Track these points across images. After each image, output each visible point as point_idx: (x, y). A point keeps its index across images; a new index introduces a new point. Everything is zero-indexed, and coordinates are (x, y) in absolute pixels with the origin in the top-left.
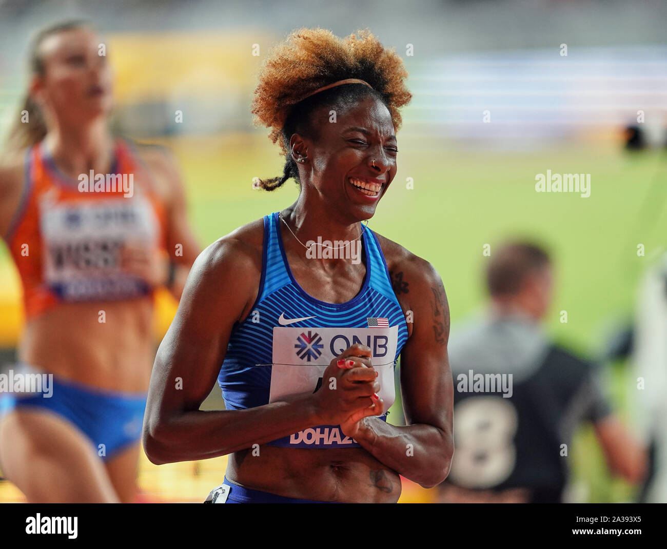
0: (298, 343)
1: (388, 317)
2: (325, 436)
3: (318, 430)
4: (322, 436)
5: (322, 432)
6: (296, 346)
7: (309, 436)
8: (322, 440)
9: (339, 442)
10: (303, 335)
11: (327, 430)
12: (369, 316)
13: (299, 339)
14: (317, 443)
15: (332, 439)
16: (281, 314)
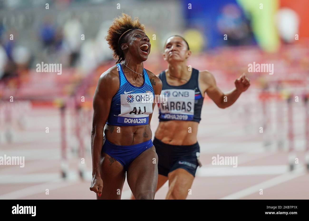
0: (128, 98)
1: (150, 91)
2: (134, 121)
3: (132, 119)
4: (133, 121)
5: (133, 120)
6: (127, 99)
7: (130, 121)
8: (133, 122)
9: (138, 123)
10: (129, 96)
11: (135, 119)
12: (146, 90)
13: (128, 97)
14: (132, 123)
15: (136, 122)
16: (125, 91)
